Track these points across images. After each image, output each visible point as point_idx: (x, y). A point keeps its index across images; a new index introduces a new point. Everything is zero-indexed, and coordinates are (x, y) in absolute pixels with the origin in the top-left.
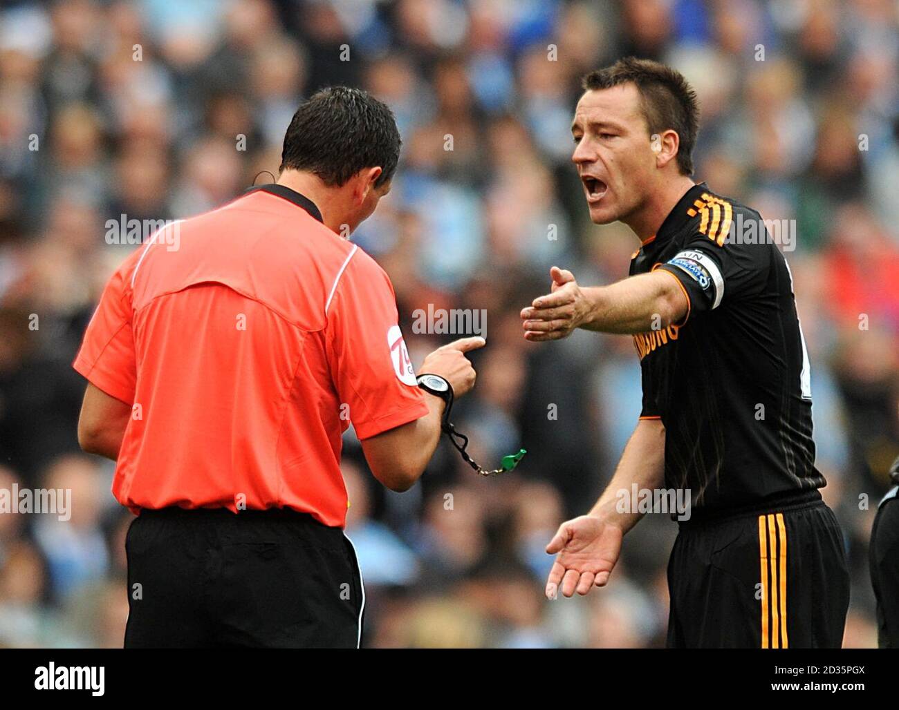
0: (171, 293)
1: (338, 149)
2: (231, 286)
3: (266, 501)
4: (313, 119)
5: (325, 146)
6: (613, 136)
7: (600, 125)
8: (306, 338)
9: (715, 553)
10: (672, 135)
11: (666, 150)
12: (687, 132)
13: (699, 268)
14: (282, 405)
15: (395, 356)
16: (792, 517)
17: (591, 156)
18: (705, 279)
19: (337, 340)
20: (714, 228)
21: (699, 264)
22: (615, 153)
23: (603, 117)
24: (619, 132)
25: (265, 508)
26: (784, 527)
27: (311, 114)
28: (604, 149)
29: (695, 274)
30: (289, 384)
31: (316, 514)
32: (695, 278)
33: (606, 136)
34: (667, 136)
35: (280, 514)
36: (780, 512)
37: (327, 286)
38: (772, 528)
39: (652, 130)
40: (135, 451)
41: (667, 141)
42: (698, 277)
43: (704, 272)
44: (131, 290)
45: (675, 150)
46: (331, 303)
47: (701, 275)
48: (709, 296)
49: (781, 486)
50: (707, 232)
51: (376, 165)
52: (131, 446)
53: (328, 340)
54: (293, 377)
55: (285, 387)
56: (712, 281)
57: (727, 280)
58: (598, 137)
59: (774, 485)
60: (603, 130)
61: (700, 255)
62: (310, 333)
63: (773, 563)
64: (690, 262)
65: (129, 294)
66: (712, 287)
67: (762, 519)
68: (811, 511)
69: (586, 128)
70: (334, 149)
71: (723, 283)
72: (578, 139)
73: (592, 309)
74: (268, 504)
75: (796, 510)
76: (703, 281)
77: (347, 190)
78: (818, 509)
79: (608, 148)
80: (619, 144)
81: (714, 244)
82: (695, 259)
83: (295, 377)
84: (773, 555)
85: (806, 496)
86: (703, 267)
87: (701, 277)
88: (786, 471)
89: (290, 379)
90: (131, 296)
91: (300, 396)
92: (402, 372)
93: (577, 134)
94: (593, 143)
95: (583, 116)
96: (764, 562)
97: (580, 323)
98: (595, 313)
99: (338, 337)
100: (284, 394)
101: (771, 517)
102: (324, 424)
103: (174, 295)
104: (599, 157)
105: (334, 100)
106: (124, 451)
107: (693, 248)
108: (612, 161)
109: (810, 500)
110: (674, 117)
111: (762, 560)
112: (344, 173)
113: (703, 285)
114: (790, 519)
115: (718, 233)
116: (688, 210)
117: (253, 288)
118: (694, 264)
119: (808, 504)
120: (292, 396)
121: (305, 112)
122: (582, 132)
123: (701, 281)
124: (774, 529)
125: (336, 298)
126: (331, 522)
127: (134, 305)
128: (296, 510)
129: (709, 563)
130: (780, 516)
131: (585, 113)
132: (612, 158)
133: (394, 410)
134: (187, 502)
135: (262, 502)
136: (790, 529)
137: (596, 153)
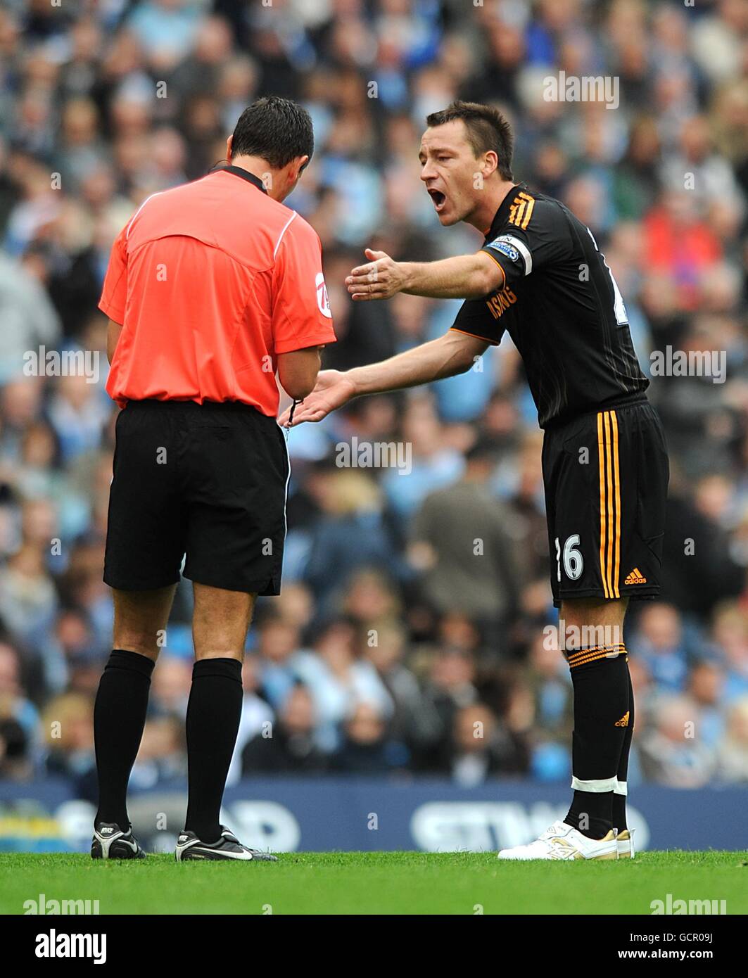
0: (154, 241)
1: (282, 141)
2: (199, 239)
3: (224, 396)
4: (261, 119)
5: (273, 139)
6: (448, 158)
7: (439, 151)
8: (256, 277)
9: (566, 442)
10: (492, 154)
11: (489, 165)
12: (504, 153)
13: (509, 247)
14: (236, 325)
15: (319, 294)
16: (622, 414)
17: (434, 174)
18: (514, 253)
19: (280, 279)
20: (519, 219)
21: (509, 244)
22: (451, 171)
23: (439, 145)
24: (453, 155)
25: (222, 401)
26: (616, 420)
27: (259, 116)
28: (443, 168)
29: (506, 251)
30: (242, 311)
31: (259, 407)
32: (506, 254)
33: (442, 159)
34: (488, 155)
35: (233, 406)
36: (613, 410)
37: (273, 241)
38: (607, 421)
39: (478, 154)
40: (126, 358)
41: (488, 159)
42: (509, 253)
43: (513, 249)
44: (127, 241)
45: (495, 165)
46: (278, 250)
47: (511, 251)
48: (520, 265)
49: (613, 392)
50: (514, 221)
51: (305, 155)
52: (124, 353)
53: (274, 278)
54: (245, 306)
55: (239, 313)
56: (520, 254)
57: (533, 253)
58: (438, 160)
59: (605, 393)
60: (441, 155)
61: (510, 238)
62: (259, 273)
63: (608, 447)
64: (503, 243)
65: (125, 243)
66: (521, 259)
67: (600, 415)
68: (636, 408)
69: (428, 154)
70: (279, 141)
71: (530, 255)
72: (424, 164)
73: (409, 277)
74: (225, 398)
75: (625, 408)
76: (513, 255)
77: (284, 172)
78: (642, 406)
79: (445, 167)
80: (452, 163)
81: (519, 228)
82: (507, 241)
83: (247, 306)
84: (608, 441)
85: (632, 397)
86: (512, 245)
87: (511, 253)
88: (615, 383)
89: (243, 307)
90: (126, 245)
91: (249, 320)
92: (323, 307)
93: (423, 160)
94: (434, 165)
95: (426, 146)
96: (601, 446)
97: (400, 288)
98: (413, 280)
99: (281, 276)
100: (238, 318)
101: (606, 414)
102: (265, 342)
103: (156, 242)
104: (439, 175)
105: (274, 106)
106: (117, 357)
107: (505, 234)
108: (449, 177)
109: (636, 400)
110: (493, 142)
111: (600, 445)
112: (285, 159)
113: (513, 258)
114: (621, 416)
115: (522, 221)
116: (510, 206)
117: (216, 240)
118: (505, 244)
119: (634, 403)
120: (244, 319)
121: (254, 114)
122: (426, 157)
123: (511, 255)
124: (609, 422)
125: (282, 247)
126: (268, 413)
127: (128, 251)
128: (245, 404)
129: (562, 450)
130: (613, 413)
131: (427, 144)
132: (449, 175)
133: (312, 333)
134: (165, 393)
135: (221, 395)
136: (620, 422)
137: (437, 171)
